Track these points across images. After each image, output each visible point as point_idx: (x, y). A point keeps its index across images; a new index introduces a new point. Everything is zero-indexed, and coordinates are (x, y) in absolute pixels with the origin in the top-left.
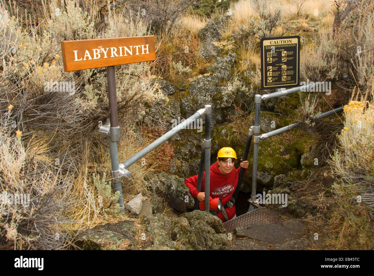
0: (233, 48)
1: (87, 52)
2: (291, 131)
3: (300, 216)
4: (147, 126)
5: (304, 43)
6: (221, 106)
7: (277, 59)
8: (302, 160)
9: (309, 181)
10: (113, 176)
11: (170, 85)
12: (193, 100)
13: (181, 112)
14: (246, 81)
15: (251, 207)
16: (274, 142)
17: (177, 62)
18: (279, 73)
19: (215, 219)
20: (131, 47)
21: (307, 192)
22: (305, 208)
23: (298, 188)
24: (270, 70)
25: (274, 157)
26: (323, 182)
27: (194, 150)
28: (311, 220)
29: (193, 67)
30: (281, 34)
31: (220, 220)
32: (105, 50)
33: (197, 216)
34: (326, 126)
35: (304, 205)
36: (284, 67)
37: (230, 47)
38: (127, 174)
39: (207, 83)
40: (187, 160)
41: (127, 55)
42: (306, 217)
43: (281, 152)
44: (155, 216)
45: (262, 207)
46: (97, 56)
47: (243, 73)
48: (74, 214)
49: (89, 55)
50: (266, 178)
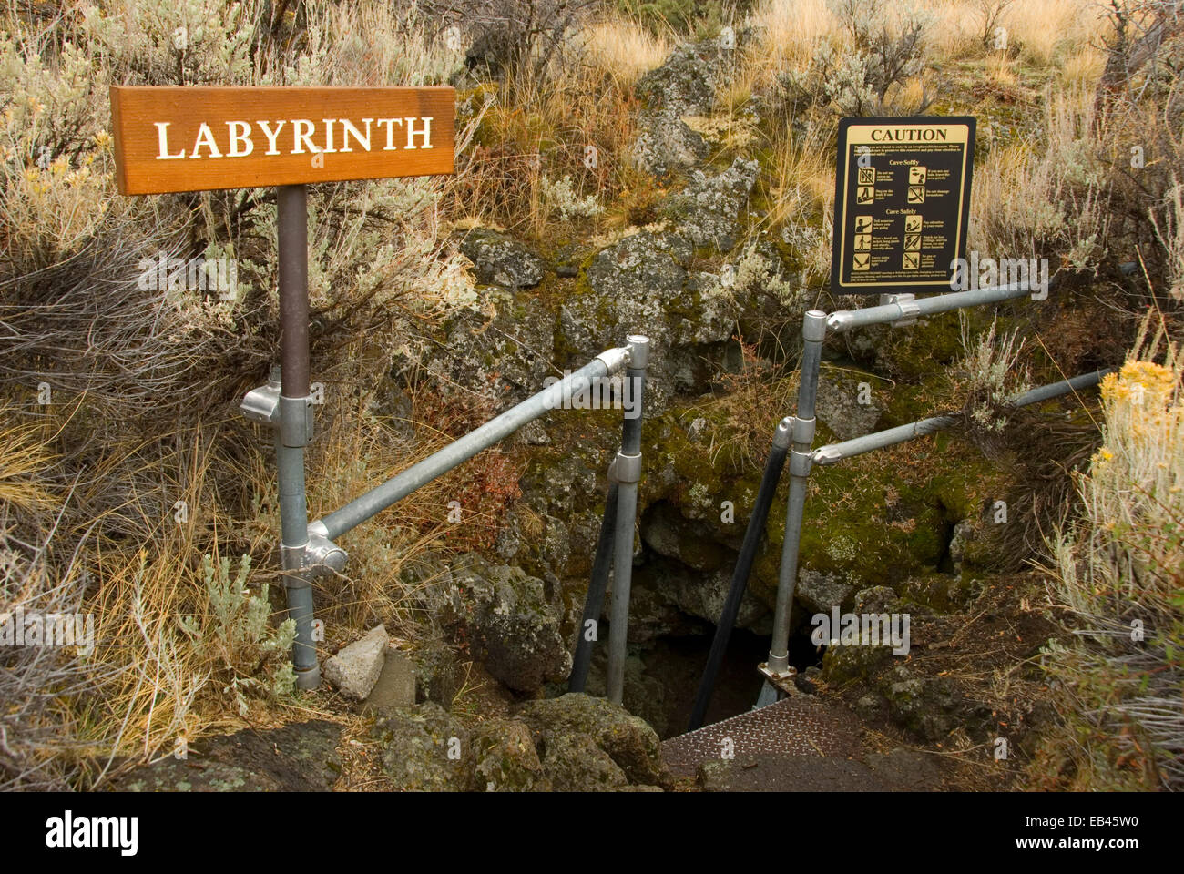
0: (752, 143)
1: (205, 129)
2: (926, 440)
3: (930, 737)
4: (435, 388)
5: (995, 140)
6: (694, 339)
7: (890, 193)
8: (954, 541)
9: (971, 617)
10: (283, 562)
11: (527, 255)
12: (601, 311)
13: (555, 351)
14: (786, 260)
15: (768, 693)
16: (867, 472)
17: (559, 177)
18: (895, 240)
19: (633, 730)
20: (368, 121)
21: (962, 654)
22: (948, 710)
23: (934, 638)
24: (865, 230)
25: (861, 524)
26: (1020, 626)
27: (592, 481)
28: (965, 753)
29: (610, 199)
30: (918, 105)
31: (650, 734)
32: (273, 127)
33: (574, 713)
34: (1046, 433)
35: (948, 702)
36: (914, 220)
37: (743, 138)
38: (335, 558)
39: (654, 256)
40: (563, 515)
41: (351, 150)
42: (950, 744)
43: (888, 510)
44: (418, 713)
45: (803, 695)
46: (242, 146)
47: (778, 228)
48: (126, 692)
49: (211, 142)
50: (829, 593)
